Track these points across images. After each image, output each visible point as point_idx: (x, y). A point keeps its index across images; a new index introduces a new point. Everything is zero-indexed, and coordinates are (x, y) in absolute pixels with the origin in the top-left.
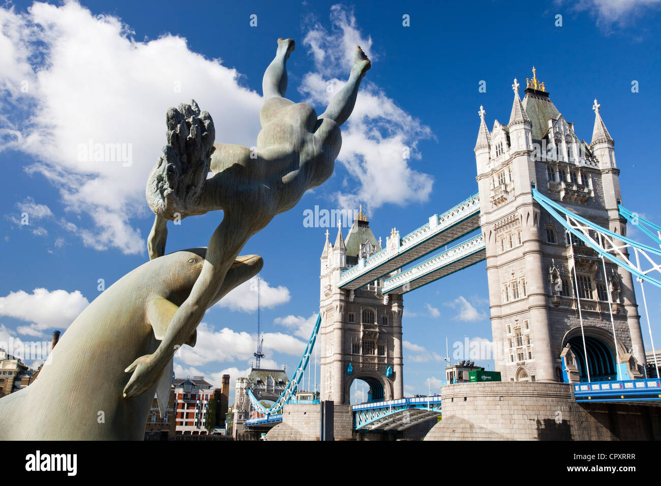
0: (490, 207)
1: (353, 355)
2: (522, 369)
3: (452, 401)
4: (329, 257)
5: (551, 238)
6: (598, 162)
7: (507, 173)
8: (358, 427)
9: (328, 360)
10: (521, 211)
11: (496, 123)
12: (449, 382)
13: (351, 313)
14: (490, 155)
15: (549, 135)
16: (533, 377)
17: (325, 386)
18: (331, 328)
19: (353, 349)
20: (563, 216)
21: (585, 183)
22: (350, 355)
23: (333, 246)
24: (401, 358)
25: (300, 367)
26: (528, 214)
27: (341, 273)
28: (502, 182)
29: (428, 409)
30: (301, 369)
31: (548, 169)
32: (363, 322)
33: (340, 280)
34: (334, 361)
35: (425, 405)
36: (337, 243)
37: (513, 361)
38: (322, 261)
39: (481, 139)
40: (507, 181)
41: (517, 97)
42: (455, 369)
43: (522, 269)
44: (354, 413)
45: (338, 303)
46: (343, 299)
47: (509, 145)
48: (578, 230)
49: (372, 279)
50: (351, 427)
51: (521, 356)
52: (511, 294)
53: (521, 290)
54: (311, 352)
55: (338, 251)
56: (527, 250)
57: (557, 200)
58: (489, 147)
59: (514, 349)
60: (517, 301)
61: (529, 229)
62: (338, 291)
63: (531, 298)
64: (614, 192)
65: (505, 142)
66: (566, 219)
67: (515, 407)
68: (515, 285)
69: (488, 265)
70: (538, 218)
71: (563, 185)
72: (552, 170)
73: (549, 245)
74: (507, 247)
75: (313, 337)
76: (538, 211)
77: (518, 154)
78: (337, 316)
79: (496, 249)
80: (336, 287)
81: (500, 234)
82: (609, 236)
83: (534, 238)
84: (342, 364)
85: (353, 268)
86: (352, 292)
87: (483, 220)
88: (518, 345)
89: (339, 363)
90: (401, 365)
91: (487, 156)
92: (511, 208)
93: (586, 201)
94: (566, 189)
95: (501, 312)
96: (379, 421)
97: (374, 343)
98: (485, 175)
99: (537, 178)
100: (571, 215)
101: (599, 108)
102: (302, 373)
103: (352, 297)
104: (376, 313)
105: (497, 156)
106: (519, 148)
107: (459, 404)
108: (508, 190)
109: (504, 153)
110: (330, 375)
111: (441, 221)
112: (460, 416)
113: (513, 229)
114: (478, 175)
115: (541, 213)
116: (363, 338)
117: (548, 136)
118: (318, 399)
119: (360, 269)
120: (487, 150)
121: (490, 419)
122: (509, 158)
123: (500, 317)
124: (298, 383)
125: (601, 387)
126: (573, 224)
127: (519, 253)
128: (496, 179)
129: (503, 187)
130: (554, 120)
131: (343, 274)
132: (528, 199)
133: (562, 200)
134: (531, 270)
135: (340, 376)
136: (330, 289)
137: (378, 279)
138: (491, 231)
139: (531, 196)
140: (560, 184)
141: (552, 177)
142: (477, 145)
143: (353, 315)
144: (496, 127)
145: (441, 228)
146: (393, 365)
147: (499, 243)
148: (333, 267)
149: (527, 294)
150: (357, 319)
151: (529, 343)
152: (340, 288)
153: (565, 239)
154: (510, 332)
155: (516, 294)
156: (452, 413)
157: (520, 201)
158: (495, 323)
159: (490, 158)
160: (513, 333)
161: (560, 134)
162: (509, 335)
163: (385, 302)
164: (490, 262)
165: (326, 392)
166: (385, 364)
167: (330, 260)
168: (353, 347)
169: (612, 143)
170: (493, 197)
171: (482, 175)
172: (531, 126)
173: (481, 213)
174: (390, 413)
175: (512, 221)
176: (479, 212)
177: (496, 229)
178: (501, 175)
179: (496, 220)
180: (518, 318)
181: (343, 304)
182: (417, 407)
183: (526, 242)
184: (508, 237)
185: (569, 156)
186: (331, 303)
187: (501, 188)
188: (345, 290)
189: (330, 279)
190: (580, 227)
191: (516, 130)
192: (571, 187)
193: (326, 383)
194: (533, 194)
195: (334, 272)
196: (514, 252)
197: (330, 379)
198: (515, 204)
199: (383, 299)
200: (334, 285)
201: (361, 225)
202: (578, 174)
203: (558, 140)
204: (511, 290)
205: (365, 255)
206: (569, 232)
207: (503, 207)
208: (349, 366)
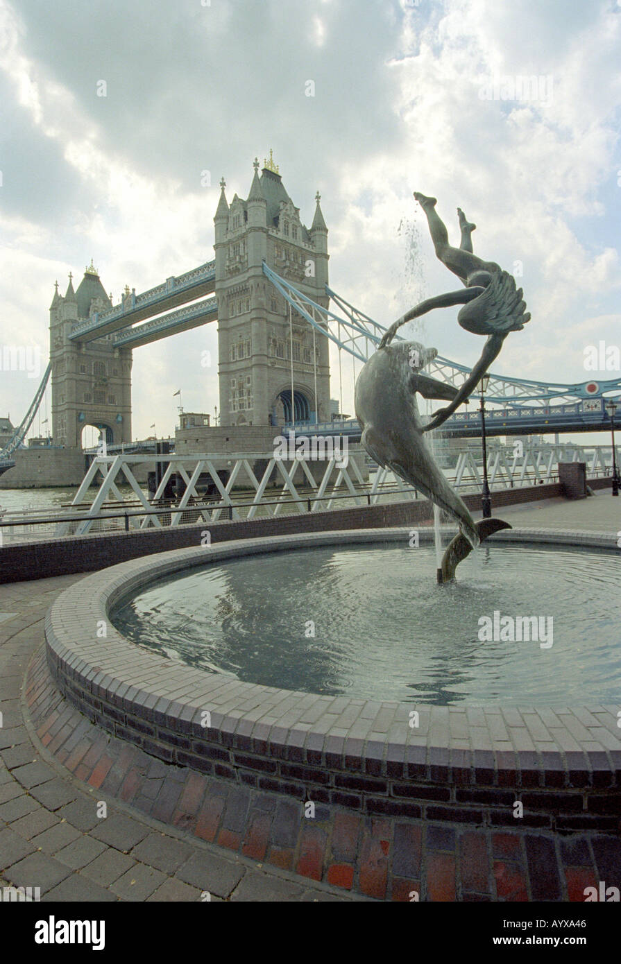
0: (225, 274)
1: (84, 404)
2: (241, 416)
3: (186, 442)
4: (59, 308)
5: (274, 307)
6: (315, 246)
7: (241, 245)
9: (59, 409)
10: (251, 282)
13: (83, 364)
14: (228, 226)
15: (280, 216)
16: (251, 423)
17: (56, 432)
19: (84, 398)
20: (285, 288)
21: (304, 263)
22: (81, 404)
26: (258, 285)
27: (72, 326)
28: (237, 253)
31: (277, 247)
32: (94, 373)
33: (72, 332)
34: (66, 409)
37: (234, 409)
39: (221, 210)
40: (241, 253)
43: (248, 332)
45: (69, 354)
46: (74, 350)
47: (246, 219)
48: (298, 303)
49: (105, 333)
51: (241, 406)
52: (237, 354)
53: (245, 351)
55: (70, 303)
57: (282, 276)
58: (228, 218)
59: (237, 399)
60: (242, 360)
61: (257, 299)
62: (70, 343)
63: (254, 358)
65: (242, 217)
66: (289, 293)
67: (237, 446)
68: (241, 346)
69: (220, 327)
71: (287, 263)
72: (280, 248)
74: (237, 312)
75: (42, 387)
76: (265, 282)
77: (254, 229)
78: (67, 366)
80: (67, 338)
81: (232, 300)
82: (321, 312)
83: (261, 307)
84: (73, 413)
86: (84, 346)
87: (218, 286)
88: (240, 397)
91: (225, 226)
92: (243, 278)
94: (289, 267)
95: (228, 369)
97: (105, 393)
98: (222, 244)
100: (292, 289)
104: (106, 365)
105: (234, 228)
106: (255, 224)
107: (192, 444)
108: (242, 261)
109: (241, 226)
111: (177, 283)
113: (243, 297)
116: (94, 388)
117: (278, 217)
119: (93, 322)
120: (225, 221)
122: (245, 232)
123: (226, 373)
125: (309, 428)
126: (294, 298)
127: (248, 318)
128: (231, 249)
129: (238, 258)
130: (284, 204)
131: (74, 326)
132: (259, 272)
133: (285, 275)
134: (256, 334)
136: (61, 341)
137: (109, 334)
138: (224, 297)
139: (261, 269)
140: (285, 261)
141: (279, 255)
143: (84, 367)
145: (177, 289)
146: (122, 413)
147: (230, 308)
148: (64, 319)
149: (251, 355)
150: (87, 370)
151: (249, 395)
152: (72, 339)
153: (284, 310)
154: (234, 386)
155: (241, 354)
157: (251, 273)
158: (222, 378)
159: (227, 229)
160: (236, 387)
161: (288, 217)
162: (232, 388)
163: (117, 355)
164: (221, 324)
165: (58, 438)
166: (115, 412)
167: (60, 312)
168: (85, 395)
169: (327, 231)
170: (228, 266)
171: (220, 244)
172: (266, 205)
173: (216, 280)
175: (243, 290)
176: (214, 278)
177: (229, 296)
178: (236, 247)
179: (230, 287)
180: (242, 374)
181: (75, 355)
182: (148, 449)
183: (254, 309)
184: (239, 304)
185: (293, 237)
186: (62, 355)
187: (236, 258)
188: (77, 342)
189: (60, 330)
190: (299, 301)
191: (253, 206)
192: (293, 265)
193: (58, 430)
194: (263, 266)
195: (65, 324)
196: (242, 317)
197: (62, 425)
198: (248, 275)
199: (114, 352)
200: (65, 336)
201: (91, 279)
202: (299, 255)
203: (286, 223)
204: (237, 350)
205: (96, 309)
206: (290, 304)
207: (236, 276)
208: (80, 413)
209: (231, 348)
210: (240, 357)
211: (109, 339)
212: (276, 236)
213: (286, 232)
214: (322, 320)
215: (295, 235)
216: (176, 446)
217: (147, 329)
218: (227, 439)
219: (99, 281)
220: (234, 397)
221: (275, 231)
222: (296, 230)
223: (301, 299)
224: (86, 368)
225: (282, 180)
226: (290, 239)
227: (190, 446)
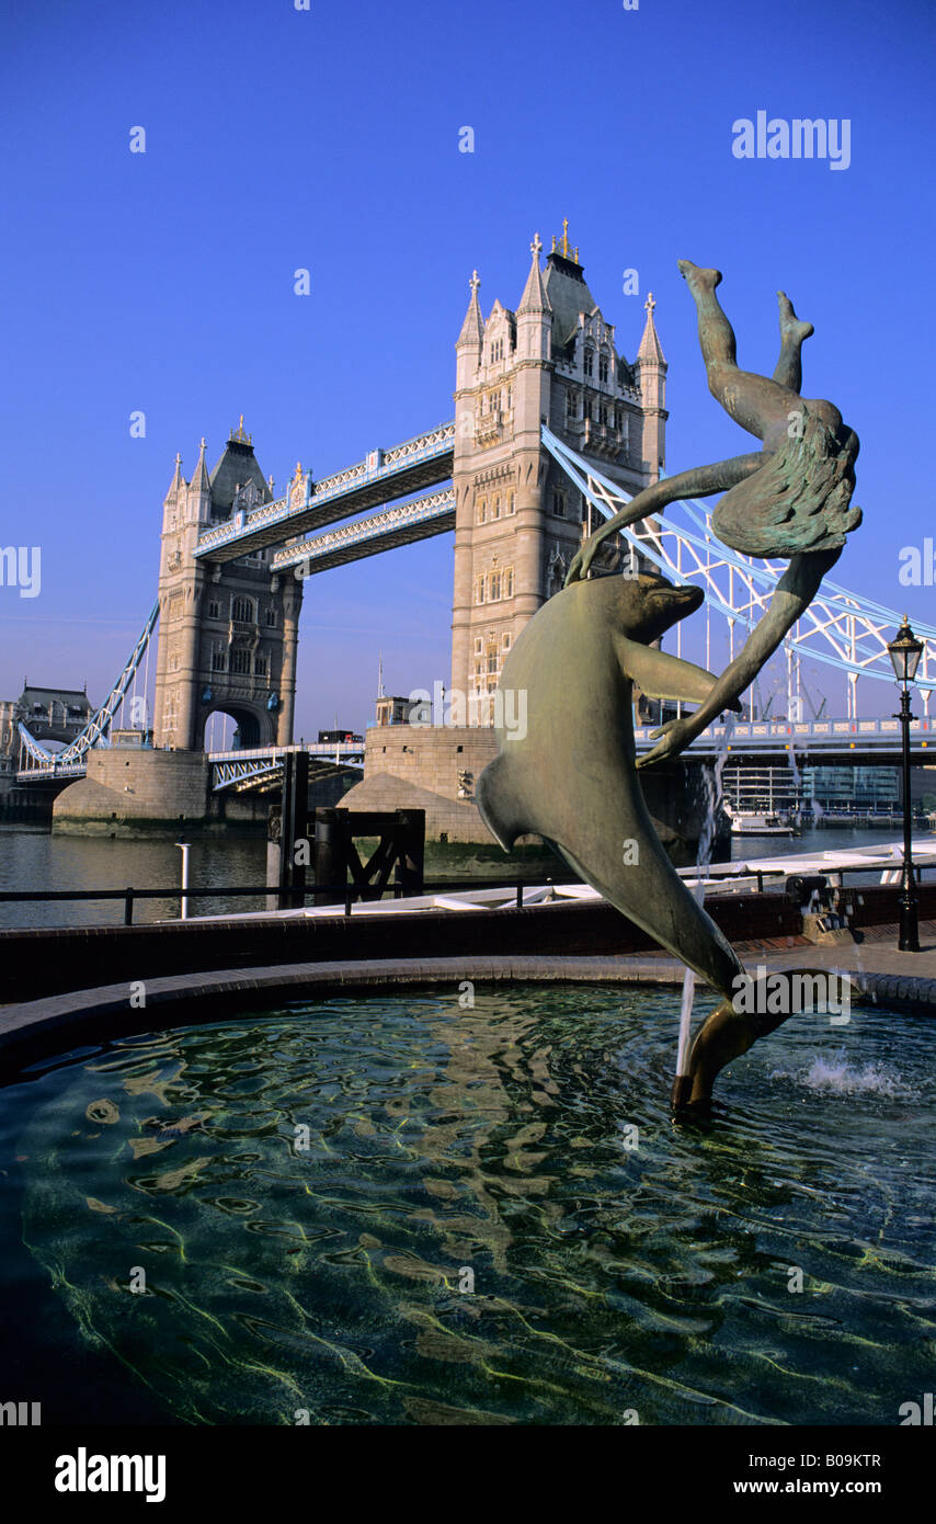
0: (473, 448)
1: (213, 673)
3: (384, 751)
4: (180, 502)
5: (559, 509)
6: (641, 395)
7: (504, 393)
8: (218, 787)
9: (169, 680)
10: (520, 459)
11: (497, 305)
12: (380, 722)
13: (215, 602)
14: (480, 359)
15: (577, 340)
17: (162, 720)
18: (179, 626)
19: (214, 662)
20: (583, 475)
21: (619, 426)
22: (209, 672)
23: (188, 484)
24: (293, 681)
25: (116, 688)
26: (531, 466)
27: (200, 533)
28: (495, 407)
29: (337, 762)
30: (118, 691)
31: (569, 396)
32: (234, 618)
33: (199, 544)
34: (180, 681)
35: (333, 756)
36: (196, 481)
38: (166, 508)
39: (469, 328)
40: (504, 408)
41: (535, 264)
42: (391, 703)
43: (510, 552)
44: (211, 766)
45: (192, 584)
46: (202, 577)
47: (514, 346)
48: (604, 501)
49: (256, 548)
50: (203, 786)
51: (491, 688)
52: (488, 592)
53: (503, 587)
54: (138, 665)
55: (199, 493)
56: (523, 523)
57: (576, 450)
58: (481, 343)
59: (483, 675)
60: (497, 603)
61: (529, 492)
62: (194, 563)
63: (518, 600)
64: (656, 447)
65: (507, 342)
66: (587, 482)
67: (479, 762)
68: (496, 579)
69: (458, 542)
70: (545, 475)
71: (587, 427)
72: (574, 399)
73: (555, 519)
74: (491, 515)
75: (144, 640)
76: (547, 462)
77: (527, 363)
78: (188, 604)
79: (472, 517)
80: (190, 555)
81: (482, 493)
83: (536, 506)
84: (193, 687)
85: (222, 526)
86: (218, 569)
87: (458, 466)
88: (490, 672)
89: (189, 684)
90: (293, 691)
91: (475, 360)
92: (505, 453)
93: (616, 456)
94: (591, 434)
95: (470, 618)
96: (251, 779)
97: (249, 655)
98: (468, 392)
99: (551, 409)
100: (595, 476)
101: (653, 307)
102: (121, 699)
103: (217, 577)
104: (256, 605)
105: (492, 361)
106: (529, 354)
107: (395, 755)
108: (504, 423)
109: (504, 360)
110: (172, 704)
111: (386, 460)
112: (394, 774)
113: (506, 488)
114: (458, 390)
115: (550, 466)
116: (232, 644)
117: (574, 341)
118: (151, 741)
119: (235, 528)
120: (476, 349)
121: (439, 780)
122: (511, 368)
123: (467, 626)
124: (113, 714)
126: (597, 490)
127: (510, 526)
128: (486, 401)
129: (496, 415)
130: (587, 316)
131: (204, 534)
132: (534, 441)
133: (581, 449)
134: (525, 556)
135: (189, 706)
136: (179, 560)
137: (263, 549)
138: (468, 488)
139: (538, 436)
140: (583, 423)
141: (573, 413)
142: (462, 337)
143: (217, 606)
144: (496, 312)
145: (385, 472)
146: (279, 691)
147: (478, 509)
148: (186, 521)
149: (513, 593)
150: (223, 613)
152: (197, 558)
153: (578, 512)
154: (479, 650)
155: (495, 592)
156: (383, 769)
157: (520, 442)
158: (458, 635)
159: (480, 364)
160: (484, 653)
161: (593, 340)
162: (477, 654)
163: (274, 587)
164: (460, 537)
165: (164, 730)
166: (266, 690)
167: (182, 507)
168: (214, 657)
169: (664, 367)
170: (478, 432)
171: (465, 391)
172: (553, 321)
173: (456, 455)
174: (274, 767)
175: (503, 475)
176: (452, 453)
177: (477, 484)
178: (495, 396)
179: (479, 470)
180: (495, 629)
181: (201, 586)
182: (318, 759)
183: (521, 510)
184: (495, 500)
185: (601, 379)
186: (180, 583)
187: (492, 416)
188: (206, 562)
189: (179, 541)
190: (605, 496)
191: (529, 323)
192: (598, 430)
193: (164, 717)
194: (541, 433)
195: (188, 530)
196: (500, 525)
197: (172, 709)
198: (513, 447)
199: (270, 583)
200: (187, 552)
201: (240, 451)
202: (611, 410)
203: (589, 351)
204: (488, 586)
205: (244, 504)
206: (588, 503)
207: (492, 449)
208: (205, 690)
209: (477, 581)
210: (493, 598)
211: (263, 558)
212: (570, 377)
213: (588, 369)
214: (647, 533)
215: (603, 375)
216: (366, 757)
217: (331, 543)
218: (460, 749)
219: (252, 456)
220: (479, 672)
221: (566, 366)
222: (606, 367)
223: (610, 493)
224: (219, 608)
225: (585, 275)
226: (596, 384)
227: (392, 758)
